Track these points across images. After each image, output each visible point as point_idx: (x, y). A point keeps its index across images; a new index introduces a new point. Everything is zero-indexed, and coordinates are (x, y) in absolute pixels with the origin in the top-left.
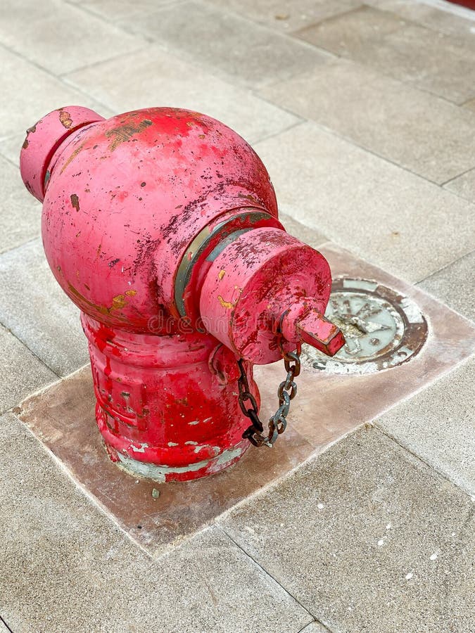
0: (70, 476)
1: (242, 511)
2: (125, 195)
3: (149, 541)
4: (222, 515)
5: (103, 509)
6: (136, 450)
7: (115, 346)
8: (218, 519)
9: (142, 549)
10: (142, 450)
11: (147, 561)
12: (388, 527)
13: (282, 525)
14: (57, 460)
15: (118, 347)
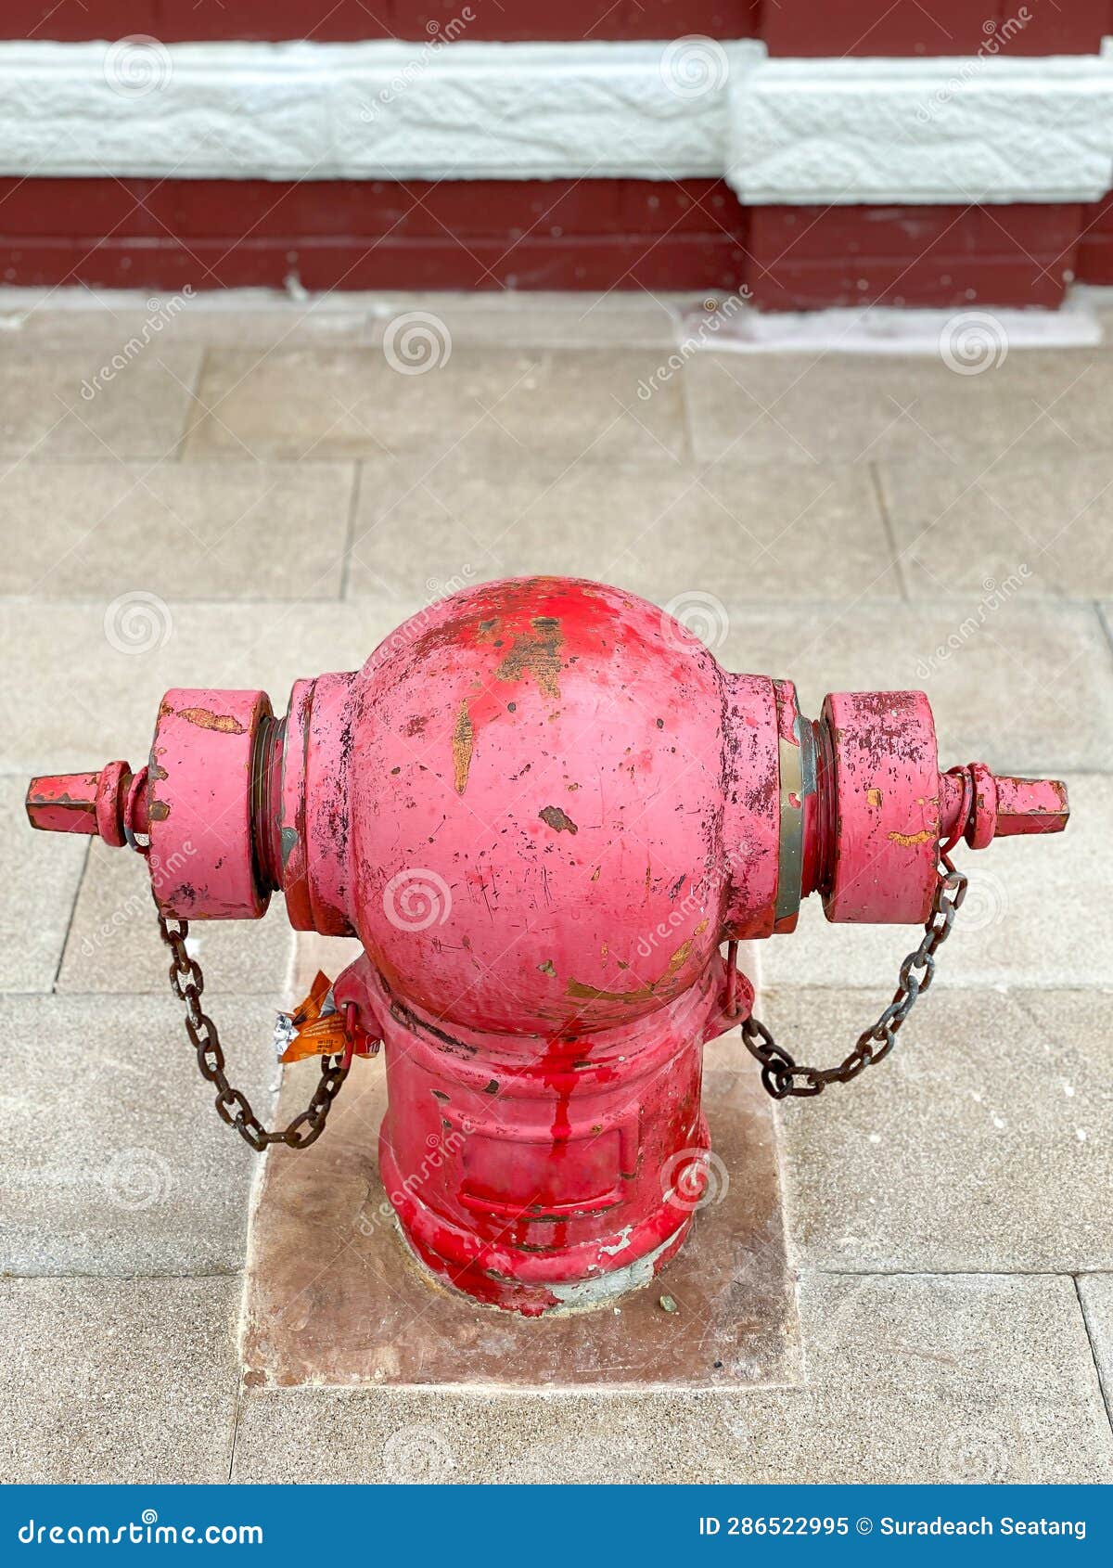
0: (509, 1392)
1: (801, 1228)
2: (648, 756)
3: (758, 1370)
4: (789, 1254)
5: (632, 1389)
6: (612, 1250)
7: (596, 1066)
8: (791, 1262)
9: (766, 1387)
10: (625, 1243)
11: (799, 1396)
12: (977, 1097)
13: (872, 1200)
14: (453, 1388)
15: (605, 1065)
